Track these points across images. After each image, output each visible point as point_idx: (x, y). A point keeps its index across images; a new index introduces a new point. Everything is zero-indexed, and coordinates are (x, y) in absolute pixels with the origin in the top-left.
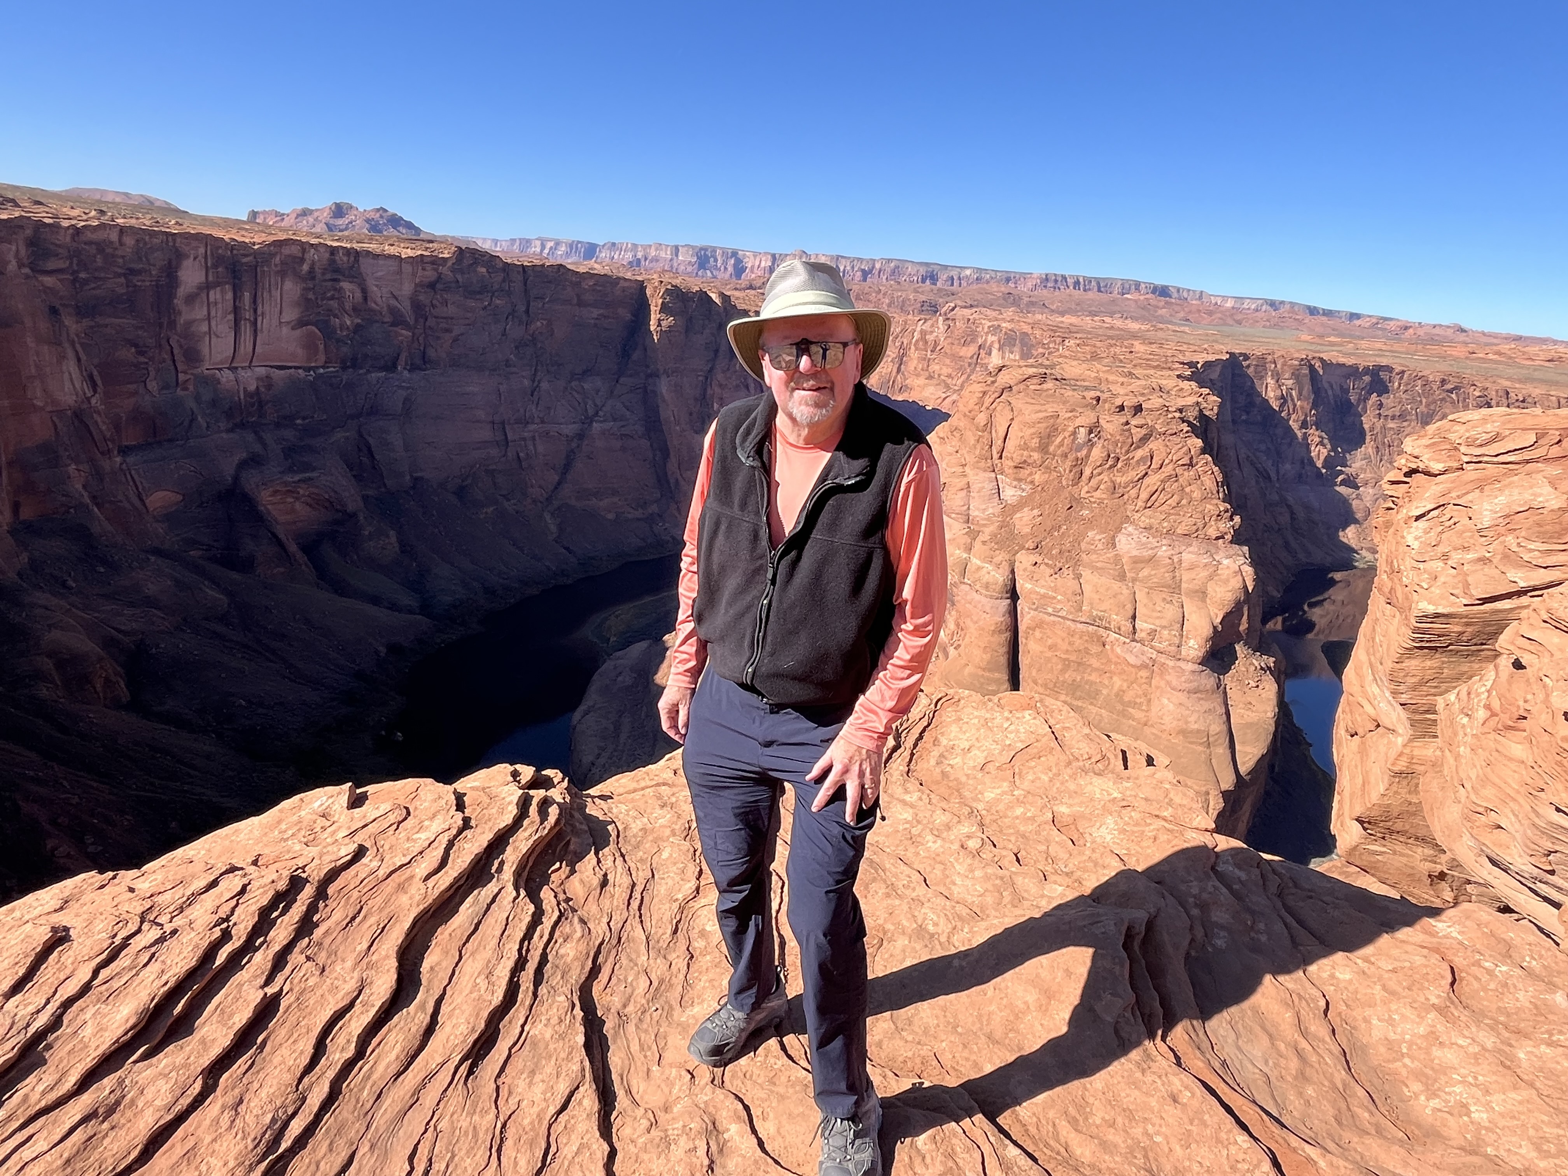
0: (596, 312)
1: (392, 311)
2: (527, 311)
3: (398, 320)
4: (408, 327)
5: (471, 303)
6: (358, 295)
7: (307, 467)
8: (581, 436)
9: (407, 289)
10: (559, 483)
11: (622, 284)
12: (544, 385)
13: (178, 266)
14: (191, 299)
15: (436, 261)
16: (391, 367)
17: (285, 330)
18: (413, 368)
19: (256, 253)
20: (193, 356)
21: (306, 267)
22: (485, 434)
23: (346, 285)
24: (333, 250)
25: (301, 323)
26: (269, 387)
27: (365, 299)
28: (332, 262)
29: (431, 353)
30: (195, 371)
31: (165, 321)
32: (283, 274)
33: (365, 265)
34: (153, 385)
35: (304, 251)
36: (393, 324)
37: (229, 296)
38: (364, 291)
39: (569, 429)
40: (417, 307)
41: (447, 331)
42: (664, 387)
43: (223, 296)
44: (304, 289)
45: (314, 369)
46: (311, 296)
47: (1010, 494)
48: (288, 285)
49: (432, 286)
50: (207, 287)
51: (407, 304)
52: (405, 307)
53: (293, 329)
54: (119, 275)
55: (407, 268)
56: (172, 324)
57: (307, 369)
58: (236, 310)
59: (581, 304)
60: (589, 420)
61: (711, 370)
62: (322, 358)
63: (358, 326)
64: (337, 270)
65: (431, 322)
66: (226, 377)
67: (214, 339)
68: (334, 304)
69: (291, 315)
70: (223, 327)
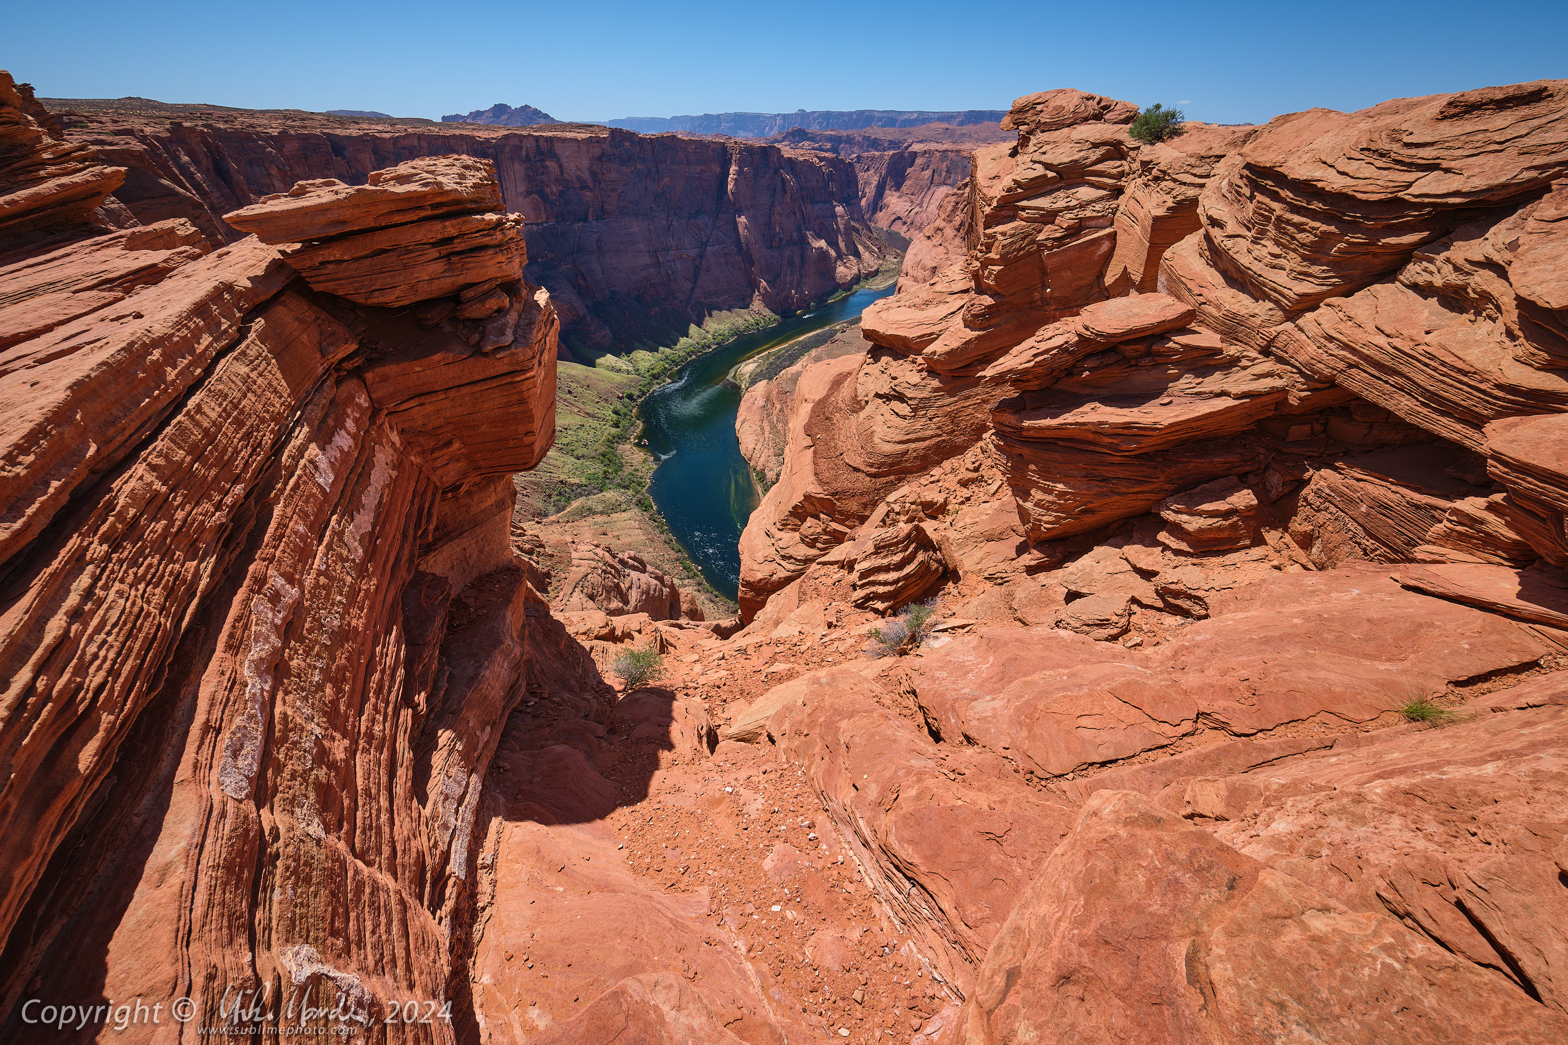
0: (698, 169)
1: (579, 179)
2: (657, 172)
3: (584, 186)
4: (591, 191)
5: (625, 169)
6: (557, 169)
8: (701, 256)
9: (585, 163)
10: (693, 289)
11: (713, 146)
12: (675, 223)
15: (599, 140)
16: (585, 220)
17: (521, 199)
18: (598, 219)
19: (495, 146)
21: (524, 153)
22: (647, 260)
23: (548, 163)
24: (537, 139)
25: (529, 193)
27: (562, 172)
28: (538, 147)
29: (607, 207)
32: (512, 159)
33: (559, 148)
35: (521, 141)
36: (582, 188)
38: (560, 166)
39: (693, 253)
40: (594, 175)
41: (614, 190)
44: (526, 169)
45: (542, 224)
46: (530, 173)
48: (517, 167)
49: (600, 159)
51: (587, 173)
52: (586, 176)
53: (526, 198)
55: (584, 148)
57: (538, 224)
59: (689, 163)
60: (704, 245)
61: (772, 204)
62: (544, 216)
63: (561, 192)
64: (542, 153)
65: (603, 185)
68: (544, 177)
69: (522, 188)
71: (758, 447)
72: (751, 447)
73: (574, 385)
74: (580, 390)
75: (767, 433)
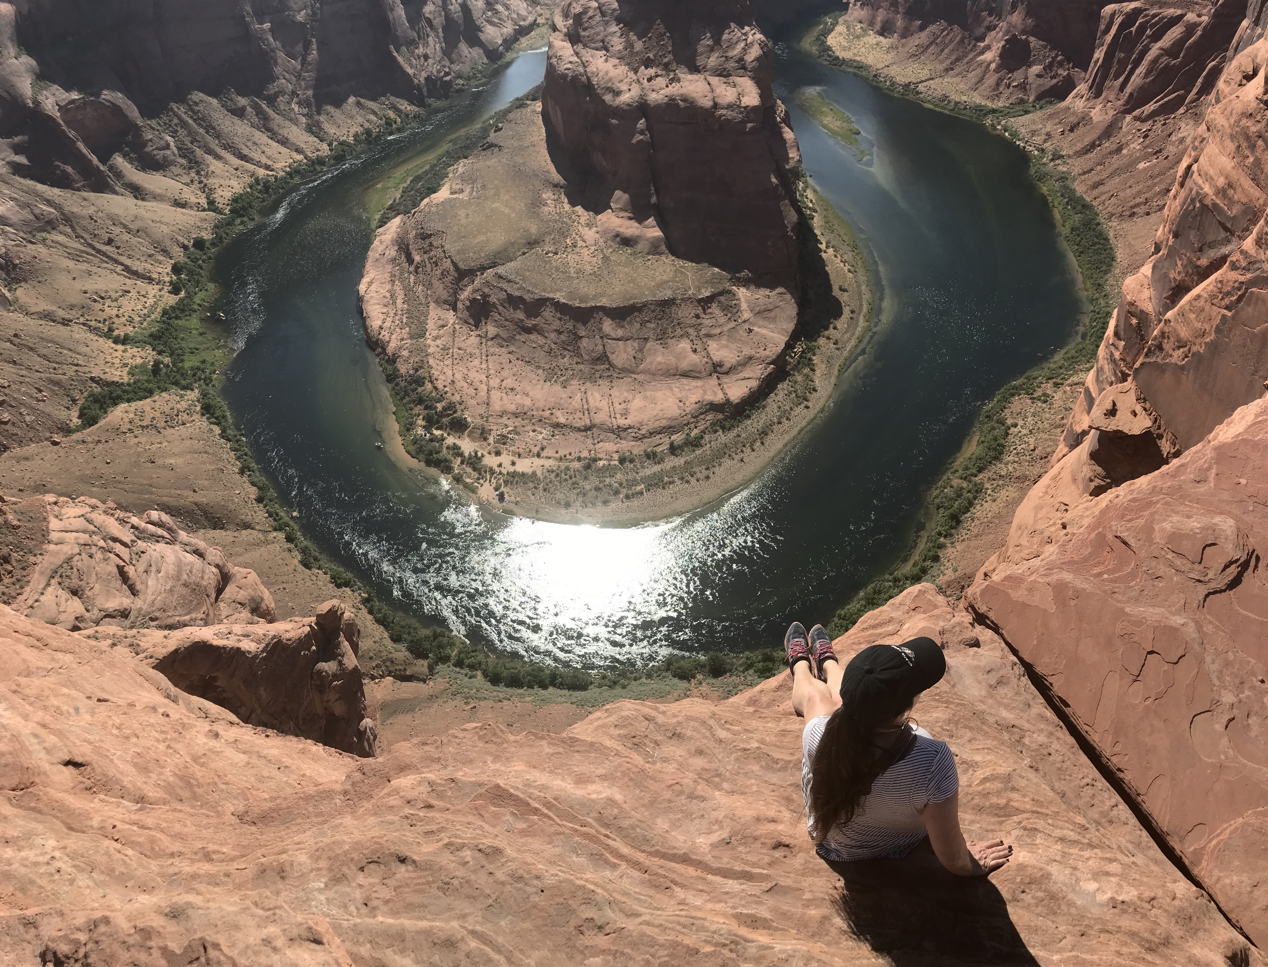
71: (387, 324)
72: (379, 323)
73: (117, 230)
74: (126, 237)
75: (399, 301)
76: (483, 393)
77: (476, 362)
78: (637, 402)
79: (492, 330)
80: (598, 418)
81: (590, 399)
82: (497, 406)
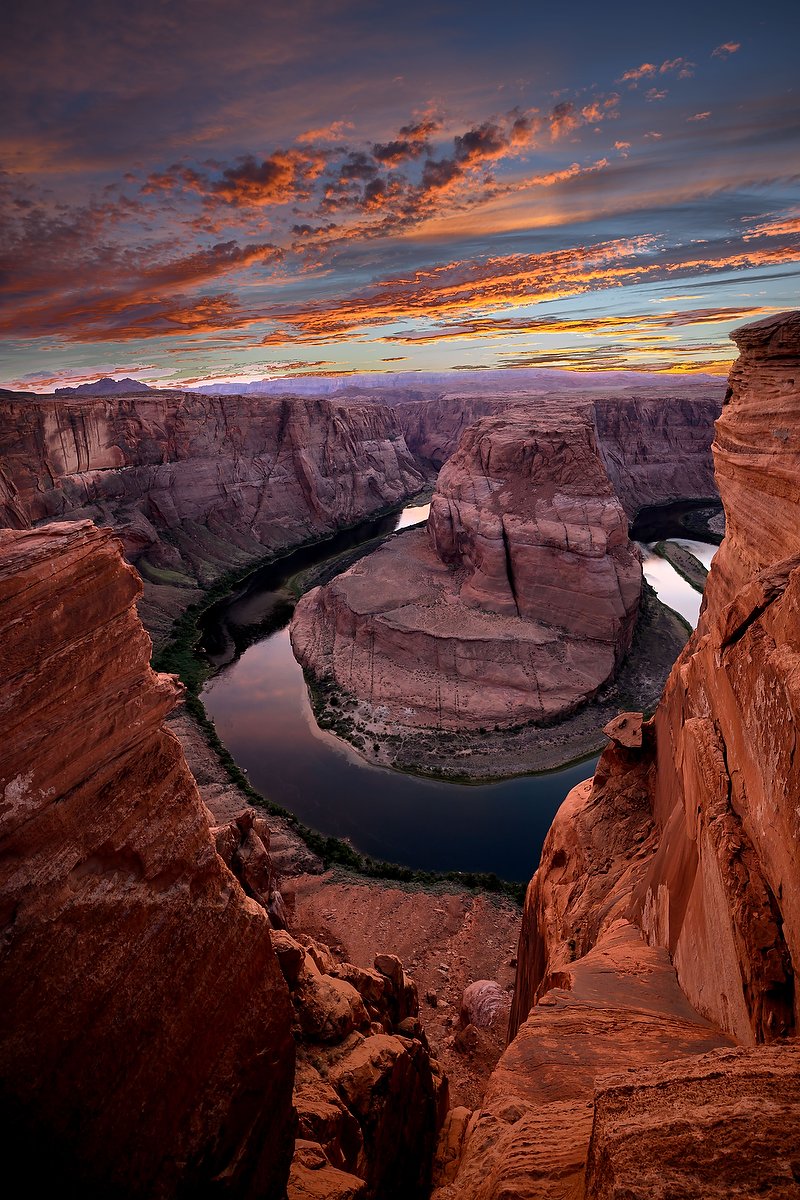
0: (261, 419)
1: (155, 431)
2: (226, 423)
3: (160, 436)
4: (165, 439)
5: (196, 422)
6: (137, 426)
7: (127, 520)
8: (264, 486)
9: (162, 419)
10: (257, 512)
12: (241, 461)
13: (43, 422)
14: (52, 438)
15: (174, 402)
16: (160, 462)
17: (103, 449)
18: (172, 461)
20: (60, 471)
21: (107, 414)
22: (215, 491)
23: (130, 421)
24: (120, 403)
25: (110, 445)
26: (99, 481)
27: (141, 427)
28: (120, 409)
29: (179, 451)
30: (62, 477)
31: (42, 452)
32: (96, 419)
33: (139, 408)
34: (41, 487)
35: (105, 406)
36: (158, 439)
37: (72, 434)
38: (140, 423)
39: (258, 483)
40: (169, 428)
41: (186, 439)
42: (303, 454)
43: (67, 435)
44: (109, 426)
45: (120, 468)
46: (112, 429)
47: (496, 486)
48: (100, 425)
49: (175, 416)
50: (59, 431)
51: (163, 427)
52: (163, 429)
53: (107, 448)
54: (14, 431)
56: (45, 453)
57: (117, 468)
58: (76, 442)
59: (253, 415)
60: (267, 477)
61: (327, 443)
62: (123, 461)
63: (139, 442)
64: (124, 413)
65: (177, 435)
66: (77, 478)
67: (68, 459)
68: (125, 432)
69: (104, 440)
70: (71, 451)
71: (309, 648)
72: (304, 647)
75: (317, 634)
76: (369, 686)
77: (366, 667)
78: (474, 698)
79: (377, 649)
80: (446, 704)
81: (442, 692)
82: (377, 694)
